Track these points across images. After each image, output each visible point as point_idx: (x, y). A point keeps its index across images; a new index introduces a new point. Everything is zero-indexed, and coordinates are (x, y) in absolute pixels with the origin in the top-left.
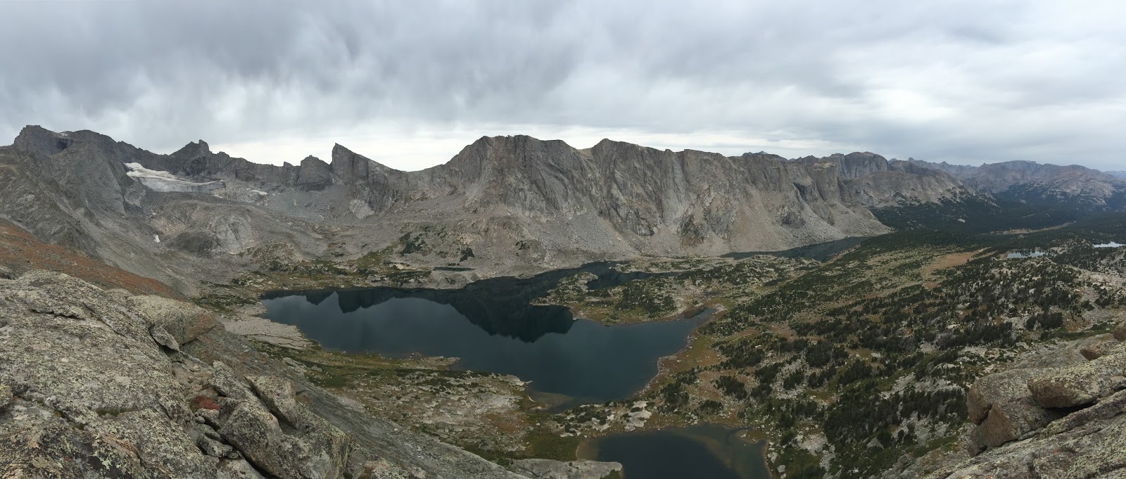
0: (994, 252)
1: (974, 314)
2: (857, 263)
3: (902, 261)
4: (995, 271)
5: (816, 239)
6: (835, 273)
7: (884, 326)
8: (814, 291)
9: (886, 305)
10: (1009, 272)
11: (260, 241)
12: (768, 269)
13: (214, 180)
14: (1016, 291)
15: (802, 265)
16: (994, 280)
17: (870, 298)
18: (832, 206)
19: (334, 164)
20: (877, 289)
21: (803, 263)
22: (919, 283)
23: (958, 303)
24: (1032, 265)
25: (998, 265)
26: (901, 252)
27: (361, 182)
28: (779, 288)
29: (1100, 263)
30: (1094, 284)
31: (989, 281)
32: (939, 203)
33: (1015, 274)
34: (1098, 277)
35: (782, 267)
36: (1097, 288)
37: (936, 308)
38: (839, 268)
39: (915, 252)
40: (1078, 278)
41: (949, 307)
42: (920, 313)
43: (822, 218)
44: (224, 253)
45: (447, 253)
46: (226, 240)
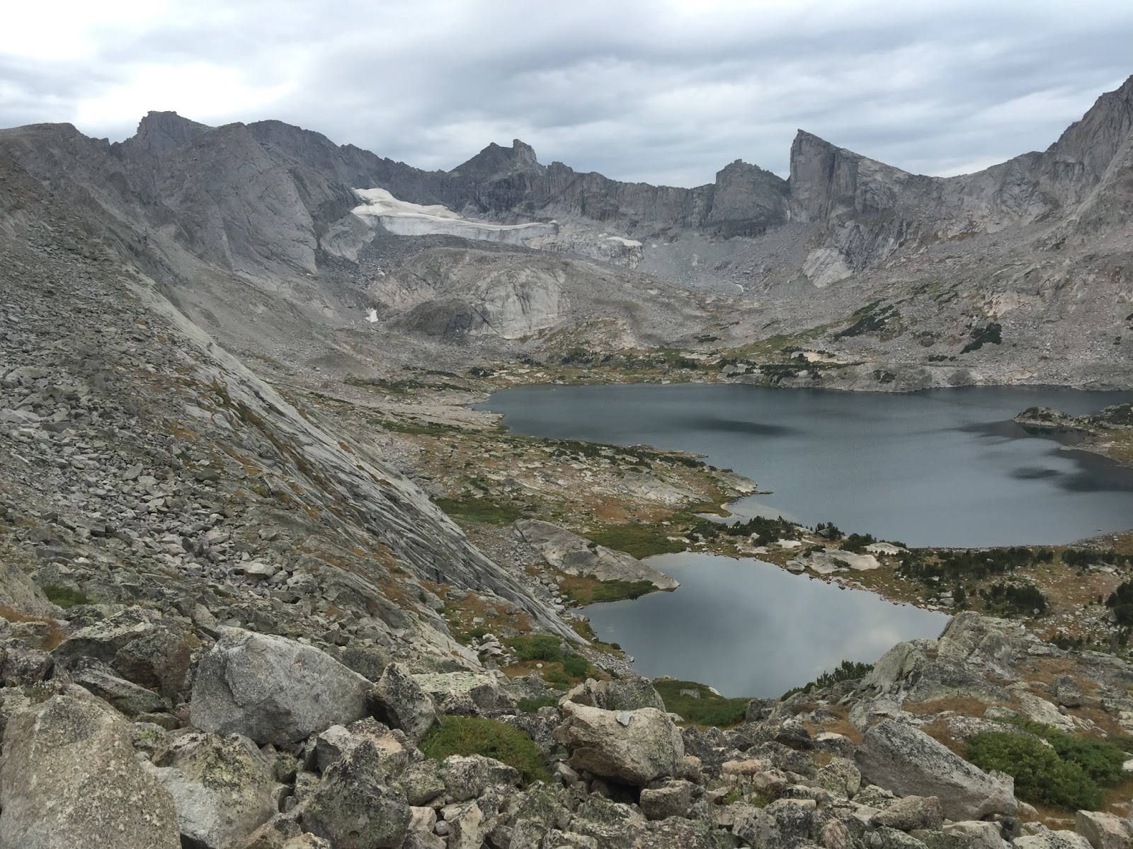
11: (570, 316)
13: (540, 220)
19: (793, 178)
27: (841, 210)
44: (493, 336)
45: (939, 336)
46: (501, 313)
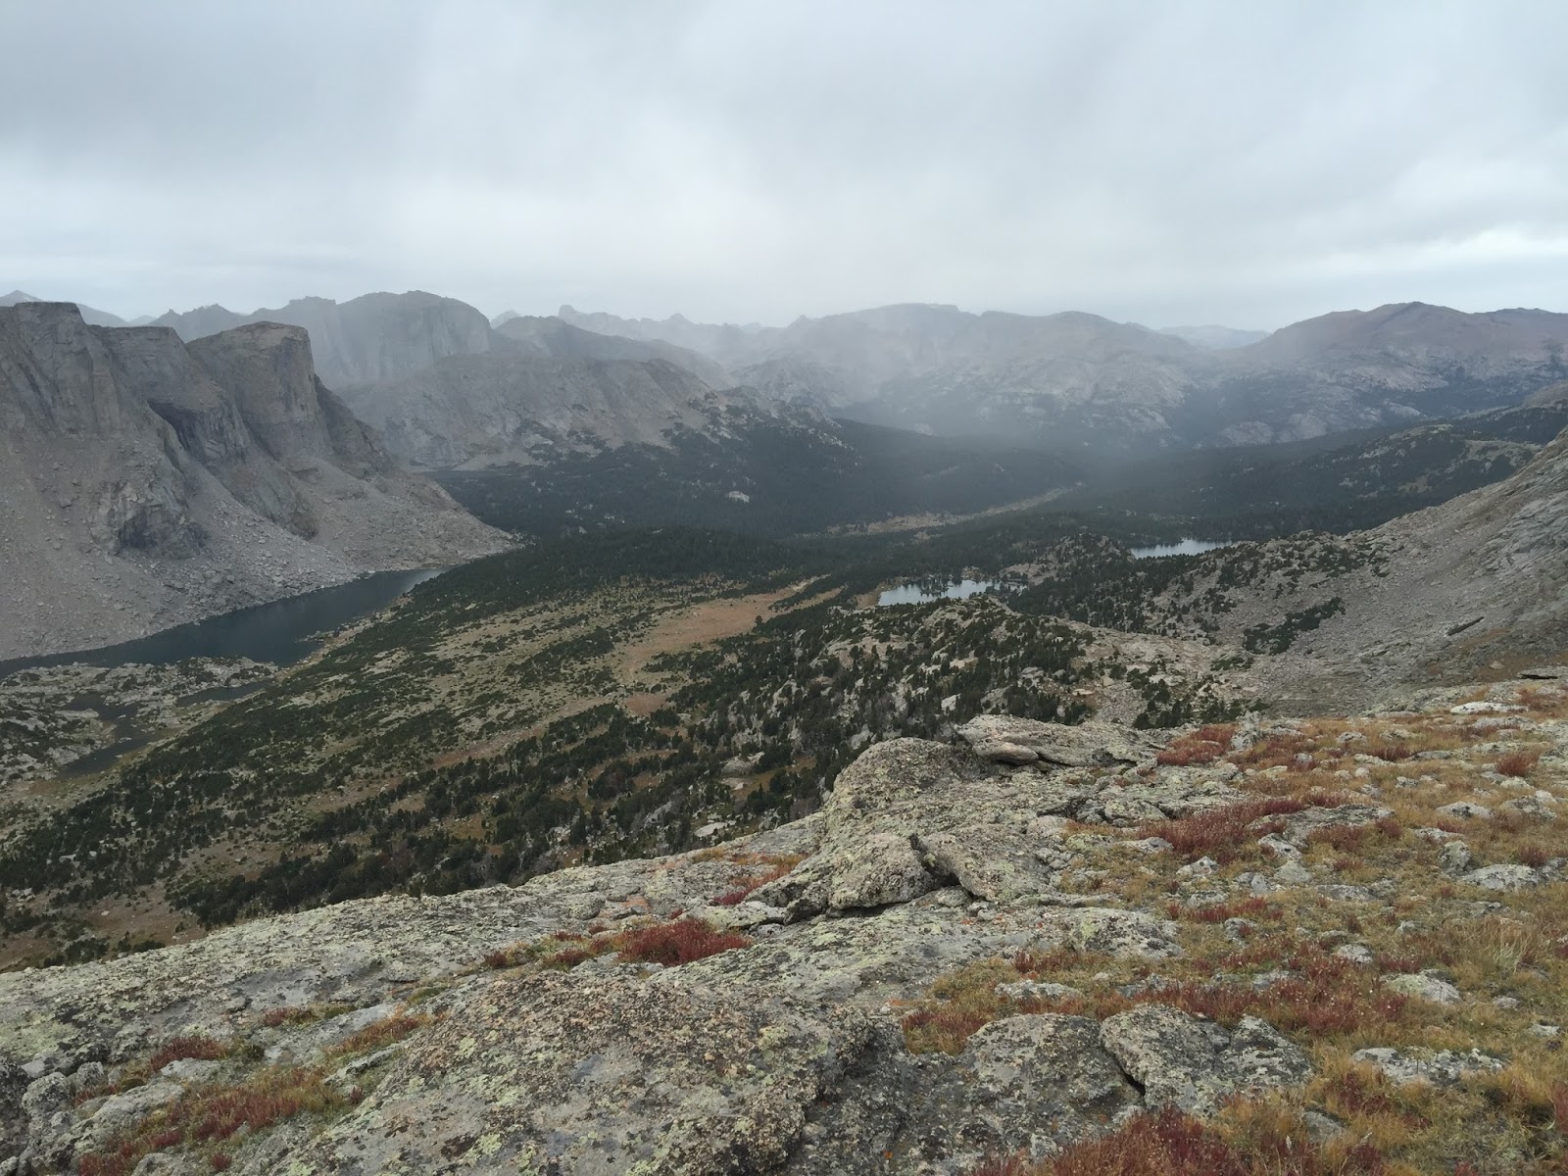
0: (838, 591)
1: (779, 785)
2: (400, 656)
3: (551, 637)
4: (838, 648)
5: (254, 590)
6: (327, 697)
7: (495, 850)
8: (253, 765)
9: (501, 782)
10: (882, 648)
12: (70, 715)
14: (902, 706)
15: (204, 685)
16: (839, 675)
17: (448, 764)
18: (303, 474)
20: (470, 734)
21: (210, 677)
22: (607, 700)
23: (729, 755)
24: (950, 622)
25: (850, 629)
26: (546, 608)
28: (123, 775)
29: (1151, 604)
30: (1130, 668)
31: (821, 679)
32: (666, 445)
33: (899, 654)
34: (1142, 649)
35: (129, 698)
36: (1138, 680)
37: (661, 776)
38: (340, 678)
39: (592, 604)
40: (1083, 653)
41: (701, 770)
42: (612, 794)
43: (273, 518)
